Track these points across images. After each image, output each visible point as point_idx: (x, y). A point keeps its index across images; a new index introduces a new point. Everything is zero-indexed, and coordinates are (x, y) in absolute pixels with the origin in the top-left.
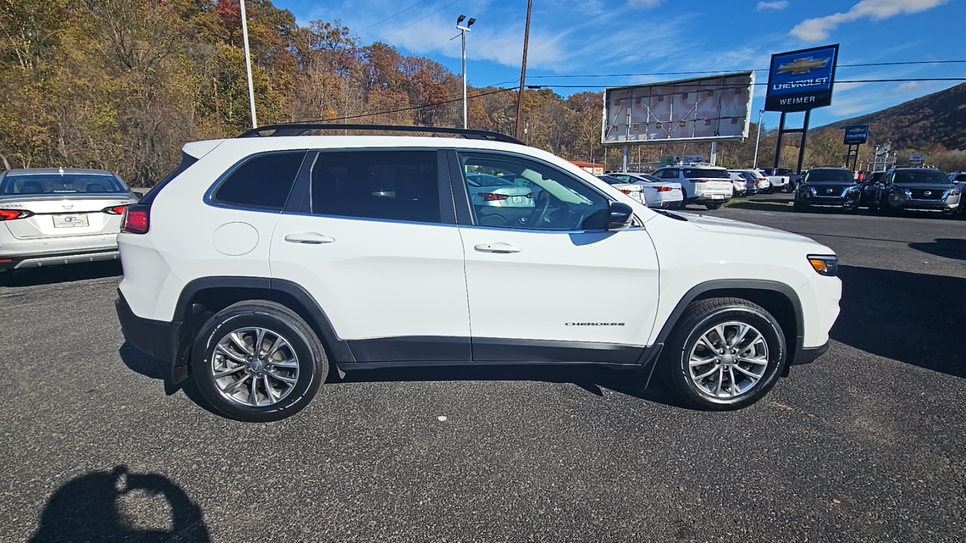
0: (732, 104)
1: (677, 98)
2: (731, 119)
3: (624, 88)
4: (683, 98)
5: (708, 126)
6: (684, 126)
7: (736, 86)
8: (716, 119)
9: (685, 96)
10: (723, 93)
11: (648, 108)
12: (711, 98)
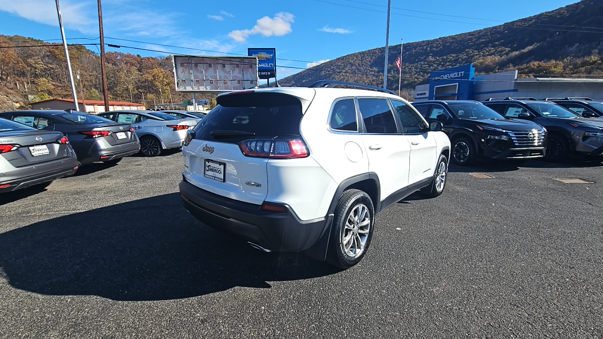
0: (249, 73)
1: (220, 66)
2: (250, 81)
3: (186, 56)
4: (223, 67)
5: (239, 84)
6: (226, 83)
7: (250, 64)
8: (242, 80)
9: (224, 66)
10: (244, 66)
11: (204, 71)
12: (238, 68)
